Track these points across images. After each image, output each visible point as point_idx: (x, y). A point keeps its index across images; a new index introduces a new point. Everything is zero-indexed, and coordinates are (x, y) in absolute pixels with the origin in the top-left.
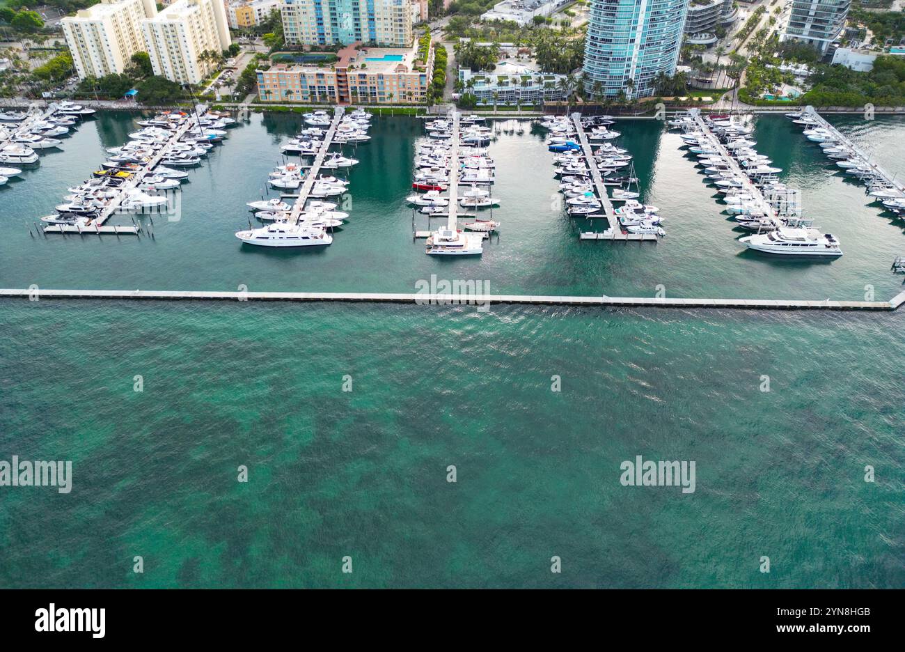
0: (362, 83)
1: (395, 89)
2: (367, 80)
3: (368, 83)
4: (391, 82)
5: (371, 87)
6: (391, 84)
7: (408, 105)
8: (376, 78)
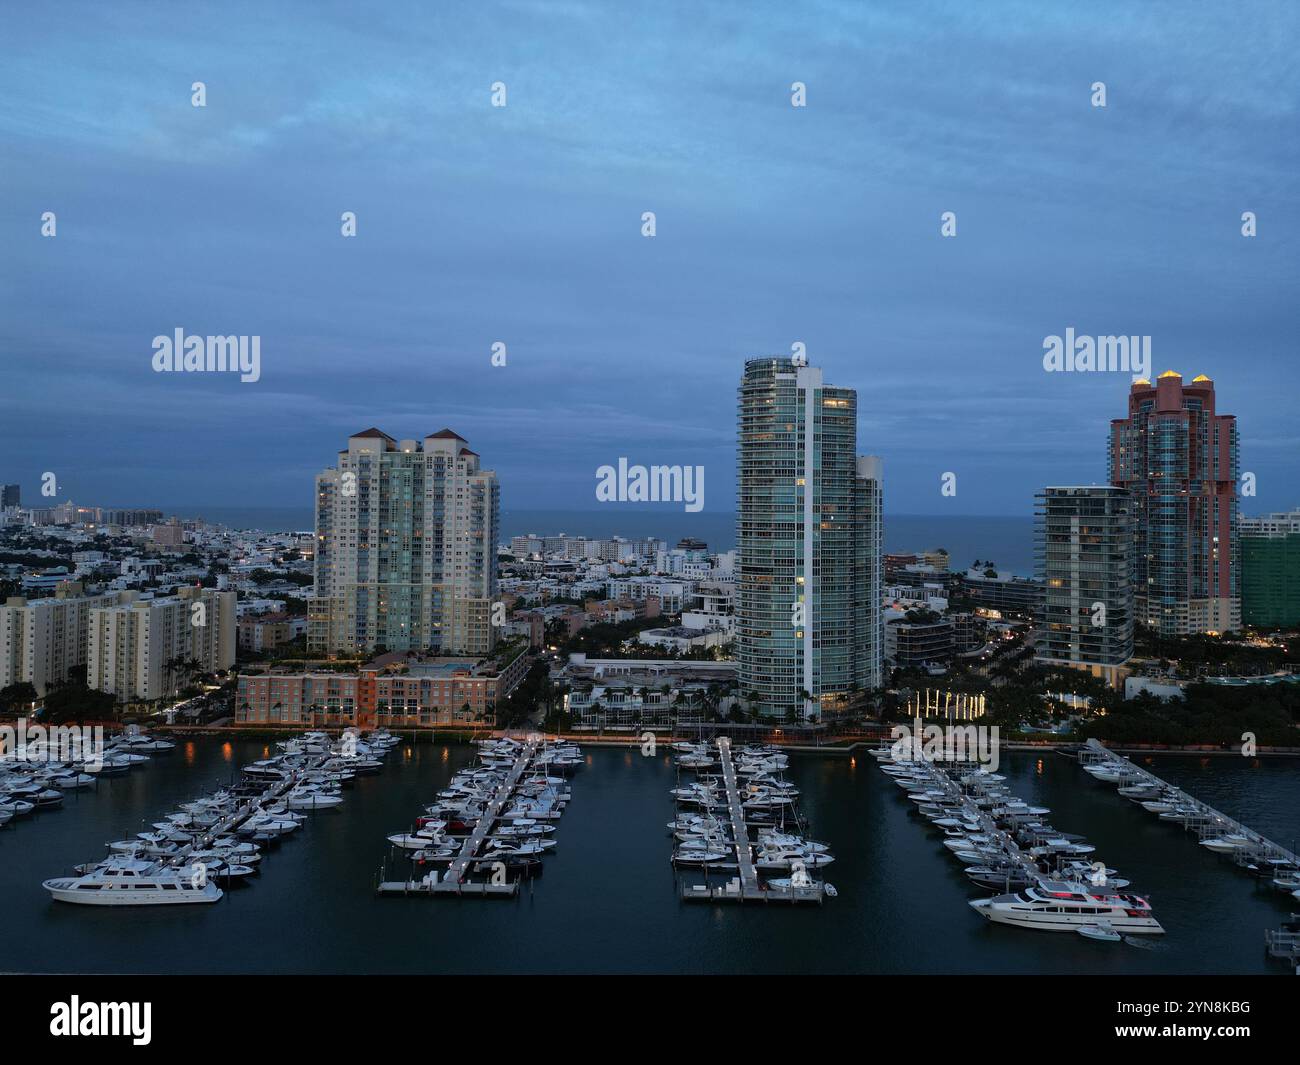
0: (398, 693)
1: (447, 703)
2: (406, 689)
3: (406, 693)
4: (442, 690)
5: (409, 701)
6: (442, 694)
7: (465, 728)
8: (418, 687)
